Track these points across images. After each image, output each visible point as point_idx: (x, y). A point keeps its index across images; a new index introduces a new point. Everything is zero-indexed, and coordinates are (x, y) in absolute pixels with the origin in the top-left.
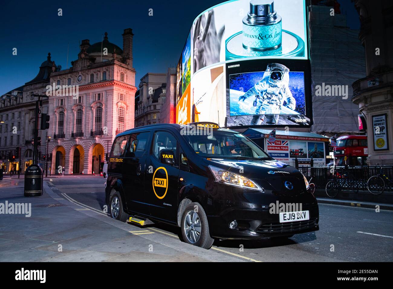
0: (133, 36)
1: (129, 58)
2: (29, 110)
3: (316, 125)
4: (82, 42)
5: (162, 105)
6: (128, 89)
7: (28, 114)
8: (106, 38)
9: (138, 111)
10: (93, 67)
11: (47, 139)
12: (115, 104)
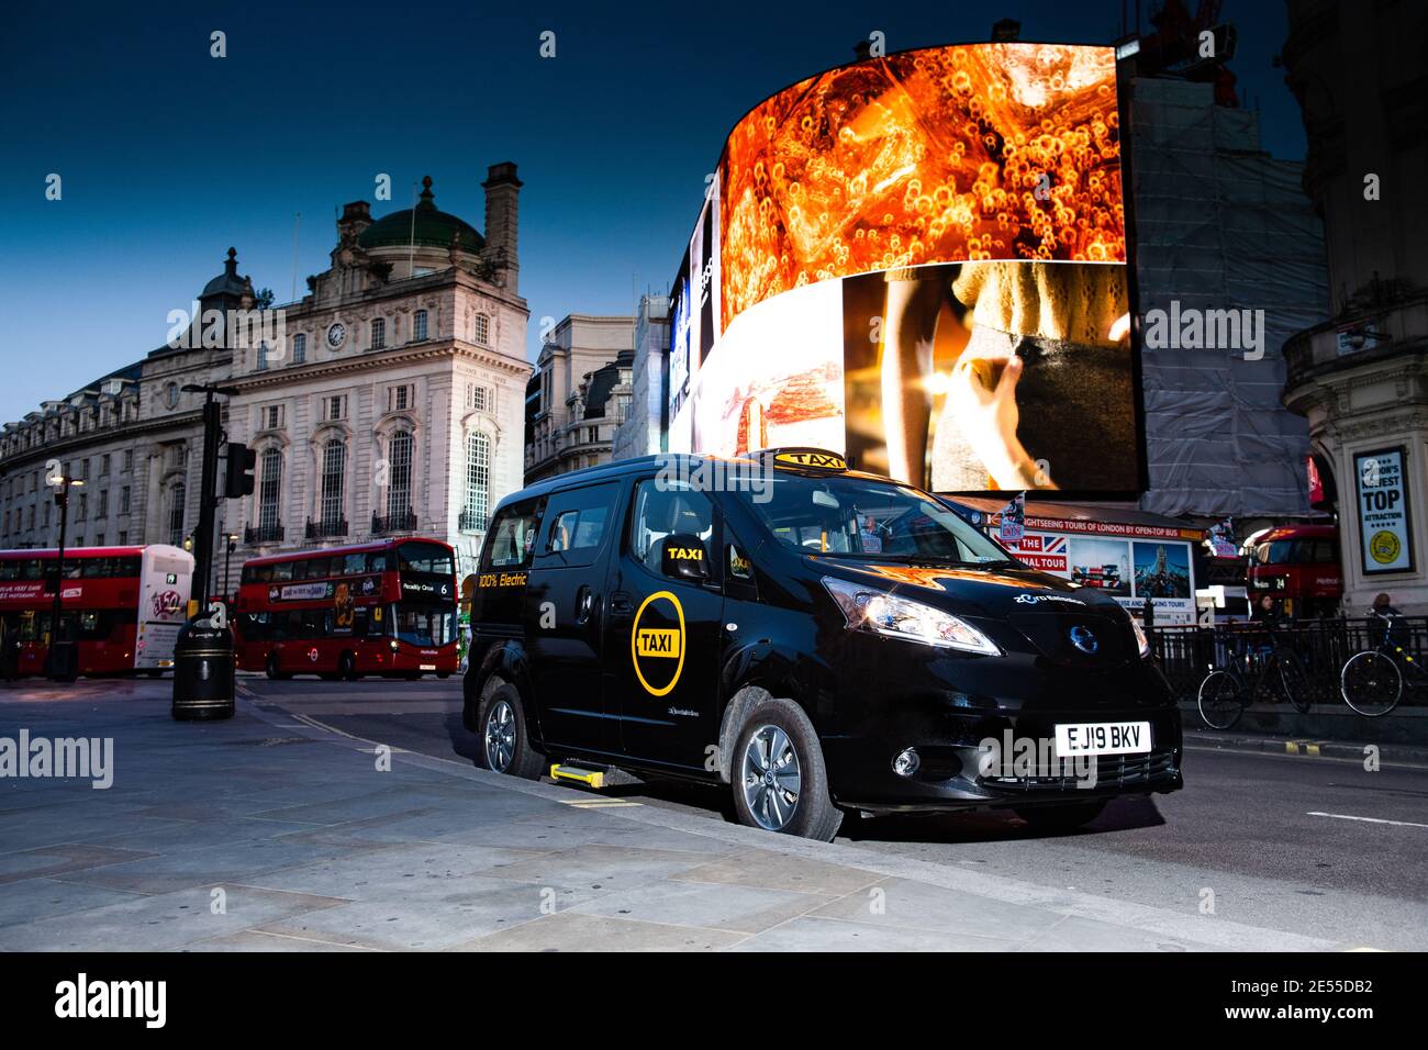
0: (521, 189)
1: (505, 265)
2: (158, 447)
3: (1158, 490)
4: (345, 211)
5: (619, 425)
6: (501, 369)
7: (156, 457)
8: (427, 195)
9: (533, 446)
10: (381, 296)
11: (225, 543)
12: (459, 424)
